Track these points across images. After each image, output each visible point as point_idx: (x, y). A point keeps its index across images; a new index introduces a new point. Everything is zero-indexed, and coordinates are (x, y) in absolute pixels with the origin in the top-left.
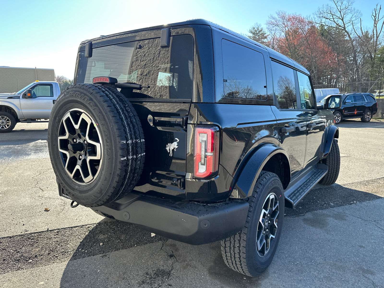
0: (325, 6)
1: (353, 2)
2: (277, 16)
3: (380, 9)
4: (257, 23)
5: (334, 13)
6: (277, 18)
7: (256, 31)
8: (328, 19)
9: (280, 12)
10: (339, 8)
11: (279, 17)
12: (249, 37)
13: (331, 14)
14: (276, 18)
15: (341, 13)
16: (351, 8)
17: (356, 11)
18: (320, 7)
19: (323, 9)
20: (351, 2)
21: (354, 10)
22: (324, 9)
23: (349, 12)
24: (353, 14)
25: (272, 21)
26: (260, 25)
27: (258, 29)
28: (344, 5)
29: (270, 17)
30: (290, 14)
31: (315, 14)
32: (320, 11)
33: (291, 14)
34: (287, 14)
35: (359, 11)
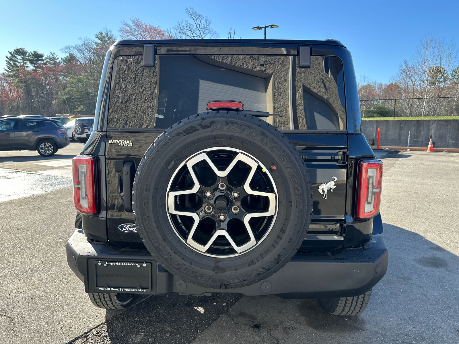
0: (184, 21)
1: (211, 23)
2: (131, 24)
3: (234, 34)
4: (106, 28)
5: (194, 30)
6: (133, 26)
7: (104, 37)
8: (188, 36)
9: (135, 19)
10: (198, 26)
11: (134, 25)
12: (95, 43)
13: (191, 31)
14: (131, 26)
15: (201, 32)
16: (210, 28)
17: (214, 32)
18: (180, 22)
19: (182, 24)
20: (209, 22)
21: (213, 30)
22: (184, 25)
23: (208, 32)
24: (212, 35)
25: (127, 28)
26: (110, 31)
27: (107, 35)
28: (203, 24)
29: (123, 23)
30: (146, 24)
31: (175, 29)
32: (181, 26)
33: (148, 24)
34: (143, 23)
35: (217, 33)
